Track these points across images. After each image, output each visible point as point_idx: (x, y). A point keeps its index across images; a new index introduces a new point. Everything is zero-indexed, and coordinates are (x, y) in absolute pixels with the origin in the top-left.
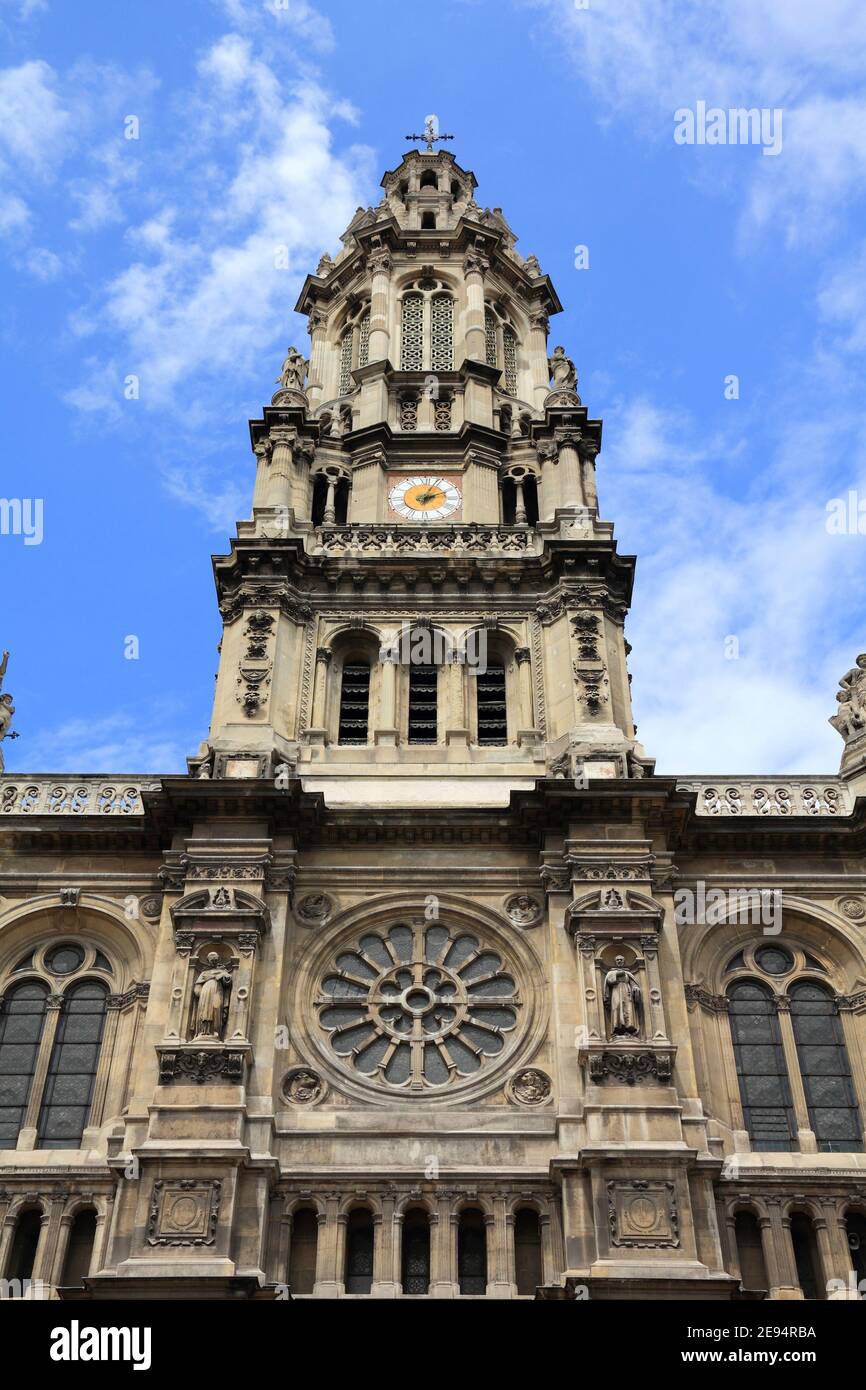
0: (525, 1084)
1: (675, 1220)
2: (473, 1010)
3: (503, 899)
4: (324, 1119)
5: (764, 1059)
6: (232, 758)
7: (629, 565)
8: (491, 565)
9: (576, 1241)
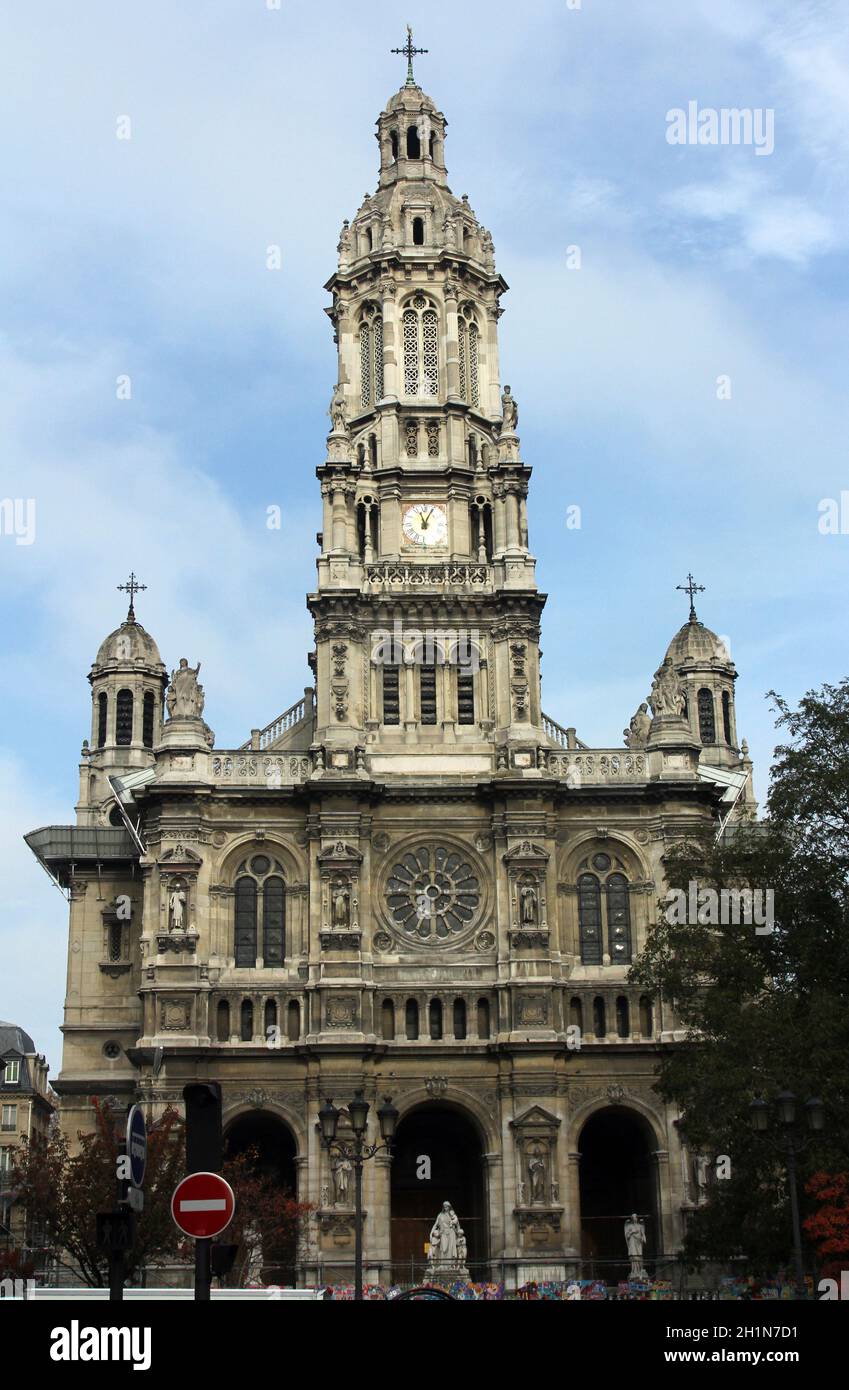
0: (483, 939)
1: (546, 1012)
2: (459, 897)
3: (473, 835)
4: (393, 959)
5: (591, 916)
6: (334, 753)
7: (543, 600)
8: (466, 599)
9: (504, 1020)
